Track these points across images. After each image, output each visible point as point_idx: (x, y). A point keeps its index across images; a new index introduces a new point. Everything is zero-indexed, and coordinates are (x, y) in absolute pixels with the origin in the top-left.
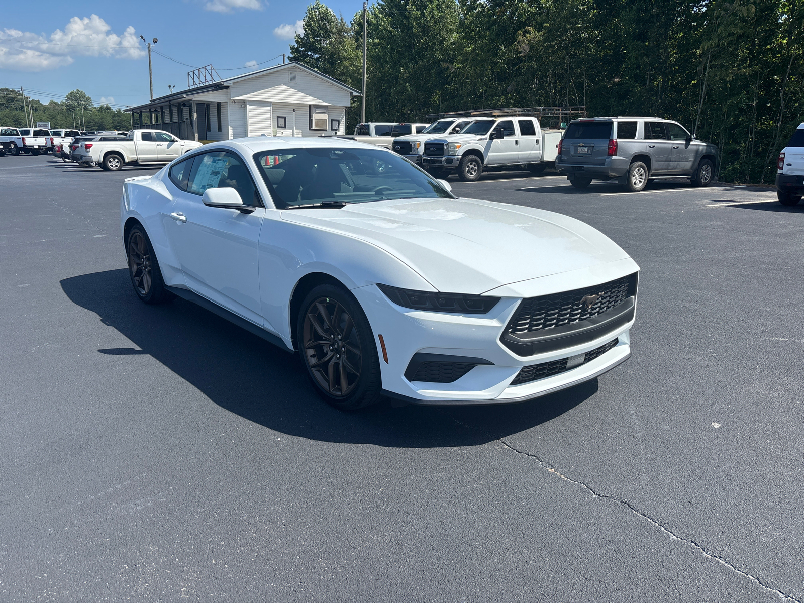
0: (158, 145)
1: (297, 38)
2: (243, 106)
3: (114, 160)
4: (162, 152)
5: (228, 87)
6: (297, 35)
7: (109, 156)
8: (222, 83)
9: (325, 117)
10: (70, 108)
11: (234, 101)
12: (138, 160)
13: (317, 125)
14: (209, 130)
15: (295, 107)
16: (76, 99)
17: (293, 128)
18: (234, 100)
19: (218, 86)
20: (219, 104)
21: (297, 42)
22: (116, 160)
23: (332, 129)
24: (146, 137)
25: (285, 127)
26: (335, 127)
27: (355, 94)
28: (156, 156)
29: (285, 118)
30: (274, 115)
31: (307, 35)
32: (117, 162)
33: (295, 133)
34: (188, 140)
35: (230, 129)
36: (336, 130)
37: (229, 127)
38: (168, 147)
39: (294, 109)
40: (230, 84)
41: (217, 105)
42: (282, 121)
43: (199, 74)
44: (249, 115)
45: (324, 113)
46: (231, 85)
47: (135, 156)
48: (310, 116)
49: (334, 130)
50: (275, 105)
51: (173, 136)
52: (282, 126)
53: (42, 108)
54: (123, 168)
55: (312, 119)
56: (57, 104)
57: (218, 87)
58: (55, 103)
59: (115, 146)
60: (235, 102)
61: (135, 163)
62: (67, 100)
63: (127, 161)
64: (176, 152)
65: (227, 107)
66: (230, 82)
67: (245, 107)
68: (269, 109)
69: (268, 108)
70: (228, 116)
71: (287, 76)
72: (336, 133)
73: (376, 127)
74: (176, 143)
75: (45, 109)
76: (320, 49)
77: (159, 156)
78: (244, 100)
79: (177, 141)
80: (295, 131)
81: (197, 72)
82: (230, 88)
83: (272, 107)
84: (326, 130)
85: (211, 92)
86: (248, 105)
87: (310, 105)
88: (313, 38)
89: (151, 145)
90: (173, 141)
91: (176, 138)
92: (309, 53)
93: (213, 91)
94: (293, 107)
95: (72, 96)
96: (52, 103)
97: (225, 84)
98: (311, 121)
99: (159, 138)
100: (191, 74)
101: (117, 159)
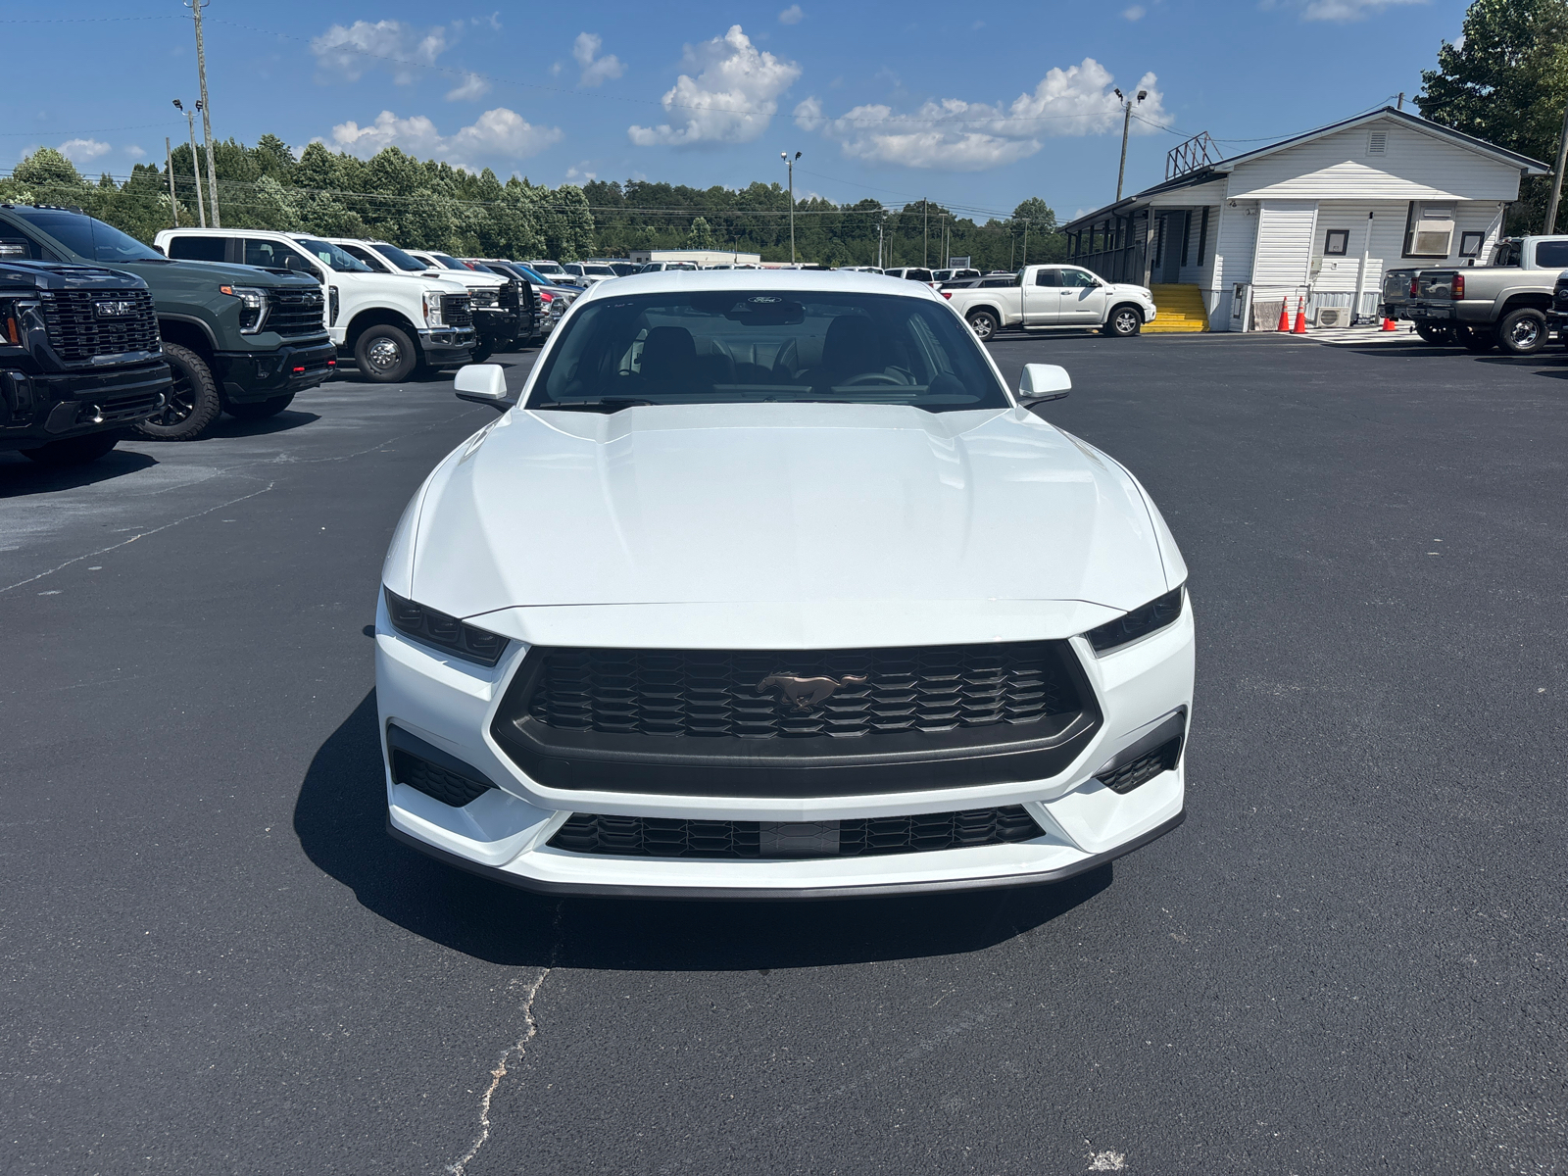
0: (1063, 293)
1: (1444, 54)
2: (1252, 211)
3: (982, 321)
4: (1069, 307)
5: (1224, 175)
6: (1444, 48)
7: (976, 314)
8: (1212, 168)
9: (1447, 226)
10: (1018, 229)
11: (1234, 203)
12: (1023, 321)
13: (1421, 246)
14: (1184, 262)
15: (1372, 209)
16: (1029, 213)
17: (1364, 254)
18: (1234, 200)
19: (1205, 173)
20: (1206, 210)
21: (1443, 62)
22: (986, 322)
23: (1462, 254)
24: (1044, 280)
25: (1343, 253)
26: (1468, 249)
27: (1533, 170)
28: (1057, 314)
29: (1346, 233)
30: (1320, 227)
31: (1468, 47)
32: (988, 326)
33: (1366, 265)
34: (1123, 283)
35: (1219, 260)
36: (1473, 255)
37: (1217, 256)
38: (1082, 296)
39: (1371, 213)
40: (1229, 167)
41: (1204, 211)
42: (1337, 242)
43: (1185, 153)
44: (1261, 230)
45: (1447, 218)
46: (1231, 170)
47: (1020, 315)
48: (1410, 226)
49: (1466, 255)
50: (1324, 206)
51: (1095, 276)
52: (1335, 250)
53: (973, 232)
54: (996, 336)
55: (1412, 234)
56: (998, 224)
57: (1205, 176)
58: (995, 223)
59: (987, 295)
60: (1235, 205)
61: (1018, 326)
62: (1014, 217)
63: (1004, 322)
64: (1095, 306)
65: (1219, 215)
66: (1228, 164)
67: (1258, 213)
68: (1311, 216)
69: (1309, 213)
70: (1217, 234)
71: (1364, 140)
72: (1471, 263)
73: (1541, 247)
74: (1098, 289)
75: (980, 232)
76: (1500, 73)
77: (1062, 314)
78: (1257, 200)
79: (1100, 286)
80: (1367, 260)
81: (1182, 149)
82: (1230, 179)
83: (1317, 211)
84: (1445, 257)
85: (1189, 188)
86: (1262, 210)
87: (1412, 203)
88: (1485, 50)
89: (1053, 293)
90: (1094, 285)
91: (1100, 280)
92: (1469, 85)
93: (1193, 184)
94: (1370, 208)
95: (1023, 210)
96: (992, 223)
97: (1218, 169)
98: (1409, 237)
99: (1072, 280)
100: (1173, 153)
101: (989, 319)
